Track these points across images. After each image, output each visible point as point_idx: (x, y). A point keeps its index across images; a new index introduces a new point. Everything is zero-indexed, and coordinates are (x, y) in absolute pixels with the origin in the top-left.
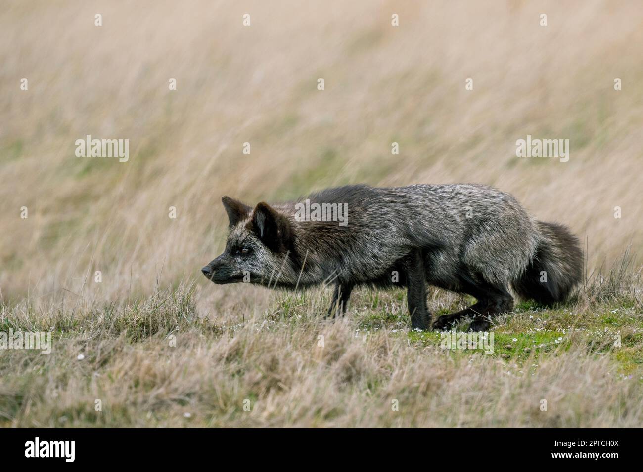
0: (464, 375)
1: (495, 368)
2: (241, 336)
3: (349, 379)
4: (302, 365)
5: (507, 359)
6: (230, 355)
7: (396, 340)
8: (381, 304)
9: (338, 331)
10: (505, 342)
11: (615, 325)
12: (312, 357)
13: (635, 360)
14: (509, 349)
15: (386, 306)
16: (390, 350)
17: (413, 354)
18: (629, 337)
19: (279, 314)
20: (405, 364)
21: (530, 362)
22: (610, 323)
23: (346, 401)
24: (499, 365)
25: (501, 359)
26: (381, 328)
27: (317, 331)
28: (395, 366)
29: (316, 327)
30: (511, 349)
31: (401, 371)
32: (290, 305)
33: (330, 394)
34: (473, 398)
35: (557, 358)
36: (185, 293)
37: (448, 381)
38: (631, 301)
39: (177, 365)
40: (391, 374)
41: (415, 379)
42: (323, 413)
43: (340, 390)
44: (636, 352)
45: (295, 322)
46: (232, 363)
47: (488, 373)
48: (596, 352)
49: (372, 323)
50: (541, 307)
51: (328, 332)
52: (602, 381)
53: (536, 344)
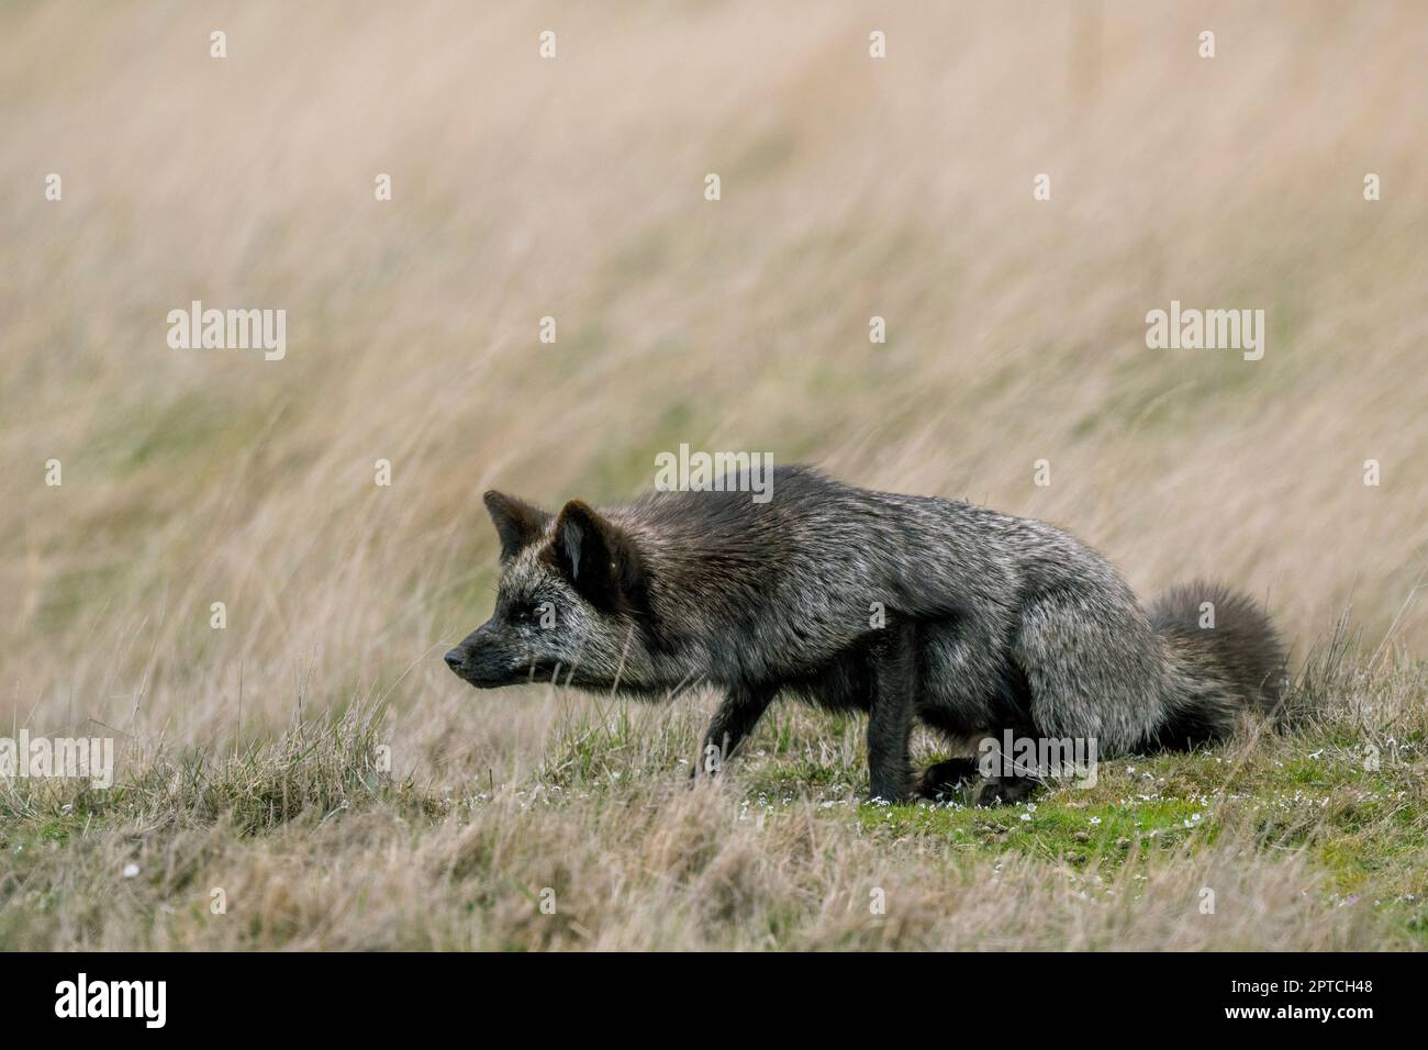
0: (984, 901)
1: (1050, 884)
2: (485, 820)
3: (727, 913)
4: (621, 882)
5: (1078, 863)
6: (463, 862)
7: (831, 824)
8: (796, 745)
9: (702, 806)
10: (1072, 825)
11: (1319, 786)
12: (643, 865)
13: (1362, 863)
14: (1083, 841)
15: (808, 749)
16: (817, 845)
17: (868, 856)
18: (1348, 812)
19: (571, 770)
20: (853, 877)
21: (1130, 870)
22: (1307, 780)
24: (1060, 877)
25: (1066, 863)
26: (797, 798)
27: (654, 806)
28: (829, 883)
29: (651, 798)
30: (1087, 840)
31: (842, 893)
32: (593, 748)
35: (1190, 861)
36: (361, 725)
37: (947, 914)
38: (1353, 733)
39: (345, 885)
40: (821, 901)
43: (709, 937)
44: (1365, 844)
45: (606, 787)
46: (465, 879)
47: (1036, 895)
48: (1275, 846)
49: (776, 786)
51: (679, 810)
52: (1290, 911)
53: (1143, 829)
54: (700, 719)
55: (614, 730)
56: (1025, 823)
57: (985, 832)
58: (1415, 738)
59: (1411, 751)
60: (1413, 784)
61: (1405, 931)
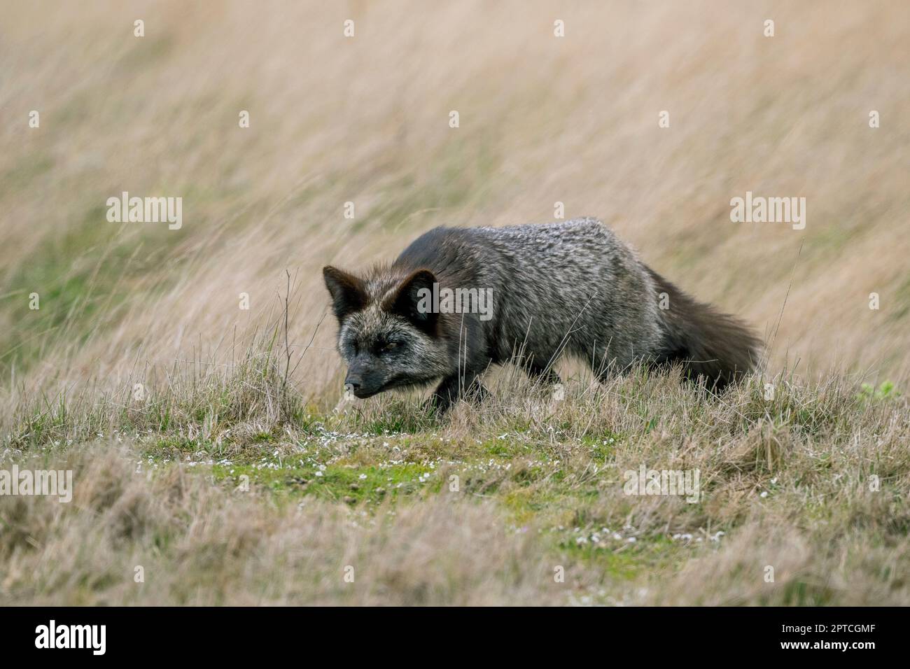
0: (292, 527)
1: (335, 516)
3: (128, 532)
4: (60, 512)
5: (352, 503)
7: (194, 476)
8: (172, 425)
9: (113, 464)
10: (348, 479)
11: (504, 457)
13: (531, 506)
14: (355, 489)
15: (181, 429)
16: (187, 490)
17: (219, 497)
18: (523, 474)
19: (28, 439)
20: (208, 511)
21: (385, 509)
22: (497, 452)
23: (124, 563)
24: (340, 513)
25: (344, 504)
26: (173, 460)
29: (80, 459)
30: (358, 489)
31: (202, 521)
32: (42, 426)
33: (102, 553)
34: (304, 559)
35: (423, 503)
37: (269, 534)
38: (527, 423)
40: (188, 526)
41: (222, 531)
42: (91, 581)
43: (116, 548)
44: (533, 494)
45: (50, 451)
47: (326, 524)
48: (477, 494)
49: (160, 452)
50: (399, 431)
51: (98, 467)
52: (486, 535)
53: (393, 482)
54: (112, 408)
55: (55, 415)
56: (318, 477)
57: (293, 483)
58: (566, 427)
59: (563, 435)
60: (564, 456)
61: (558, 550)
